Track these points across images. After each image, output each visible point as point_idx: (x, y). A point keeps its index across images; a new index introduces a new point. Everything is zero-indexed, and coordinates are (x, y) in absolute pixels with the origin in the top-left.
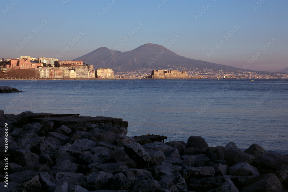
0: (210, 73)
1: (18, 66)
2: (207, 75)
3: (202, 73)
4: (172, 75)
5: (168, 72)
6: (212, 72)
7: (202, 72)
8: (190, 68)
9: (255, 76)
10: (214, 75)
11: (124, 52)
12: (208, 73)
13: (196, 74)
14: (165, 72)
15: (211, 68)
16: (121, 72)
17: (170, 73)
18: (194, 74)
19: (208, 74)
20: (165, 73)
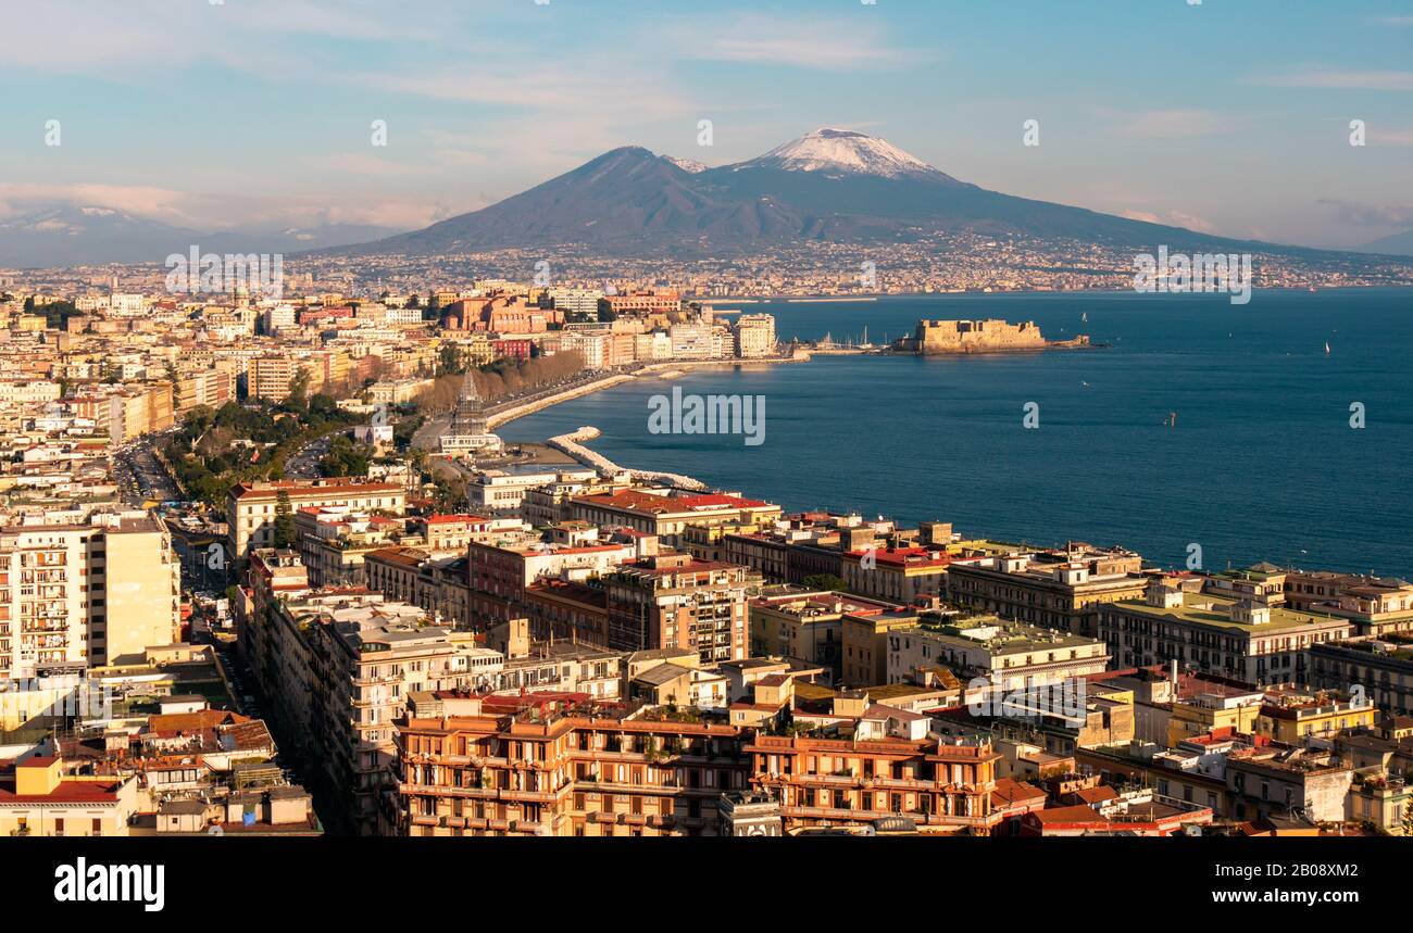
0: (1093, 264)
1: (488, 321)
2: (1081, 271)
3: (1058, 264)
4: (985, 339)
5: (972, 329)
6: (1099, 257)
7: (1060, 259)
8: (1006, 240)
9: (1285, 273)
10: (1112, 272)
11: (720, 168)
12: (1083, 262)
13: (1033, 268)
14: (963, 328)
15: (1093, 239)
16: (713, 260)
17: (981, 329)
18: (1025, 267)
19: (1083, 266)
20: (964, 333)
